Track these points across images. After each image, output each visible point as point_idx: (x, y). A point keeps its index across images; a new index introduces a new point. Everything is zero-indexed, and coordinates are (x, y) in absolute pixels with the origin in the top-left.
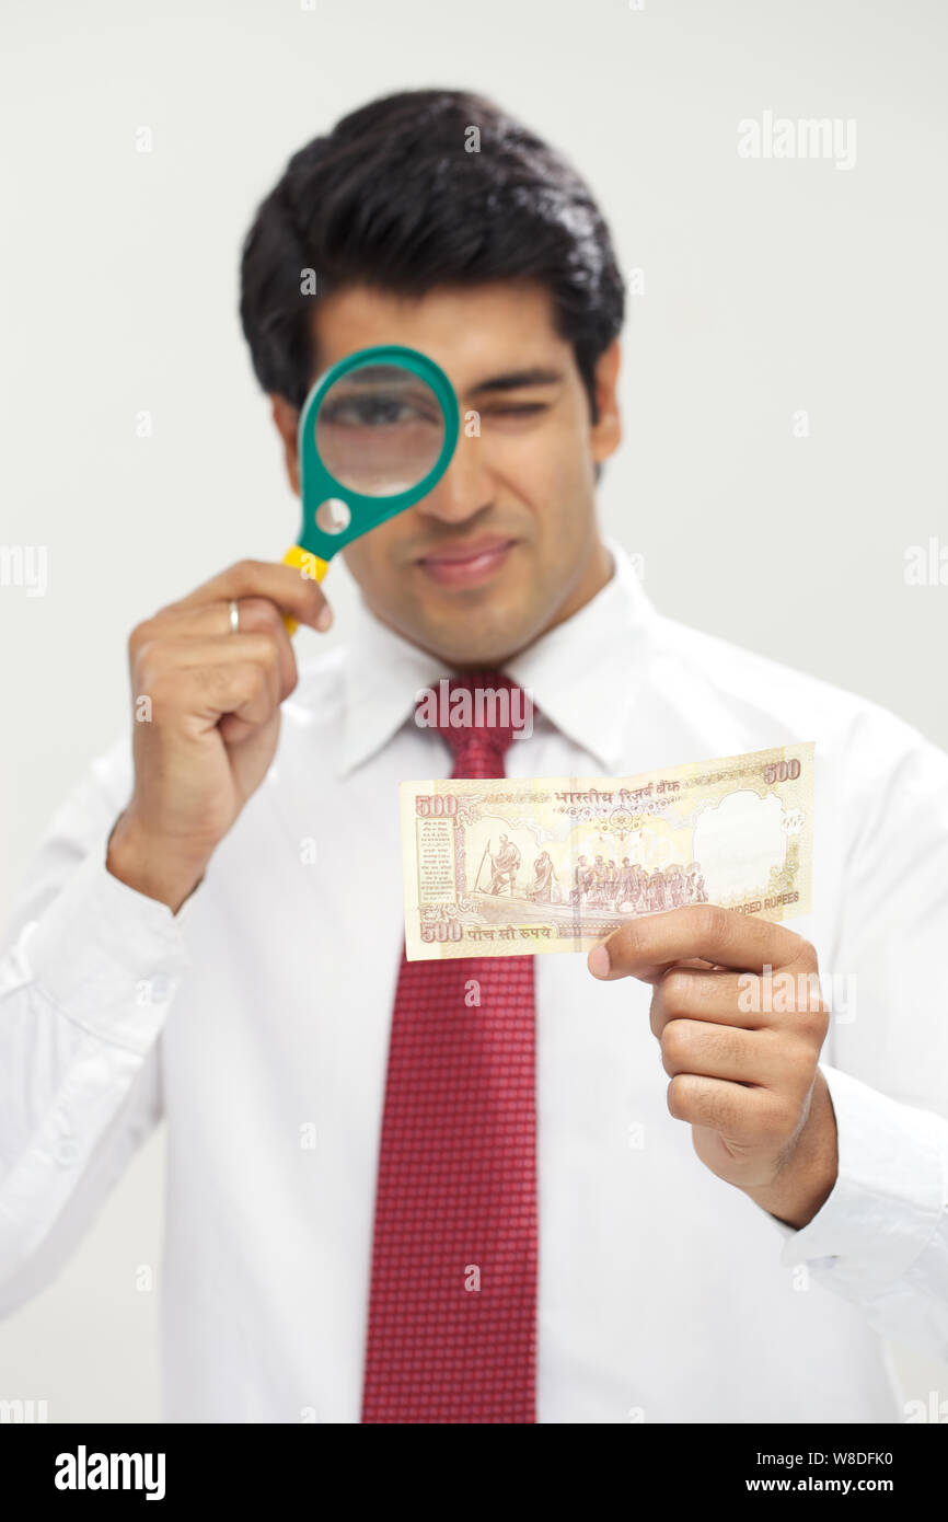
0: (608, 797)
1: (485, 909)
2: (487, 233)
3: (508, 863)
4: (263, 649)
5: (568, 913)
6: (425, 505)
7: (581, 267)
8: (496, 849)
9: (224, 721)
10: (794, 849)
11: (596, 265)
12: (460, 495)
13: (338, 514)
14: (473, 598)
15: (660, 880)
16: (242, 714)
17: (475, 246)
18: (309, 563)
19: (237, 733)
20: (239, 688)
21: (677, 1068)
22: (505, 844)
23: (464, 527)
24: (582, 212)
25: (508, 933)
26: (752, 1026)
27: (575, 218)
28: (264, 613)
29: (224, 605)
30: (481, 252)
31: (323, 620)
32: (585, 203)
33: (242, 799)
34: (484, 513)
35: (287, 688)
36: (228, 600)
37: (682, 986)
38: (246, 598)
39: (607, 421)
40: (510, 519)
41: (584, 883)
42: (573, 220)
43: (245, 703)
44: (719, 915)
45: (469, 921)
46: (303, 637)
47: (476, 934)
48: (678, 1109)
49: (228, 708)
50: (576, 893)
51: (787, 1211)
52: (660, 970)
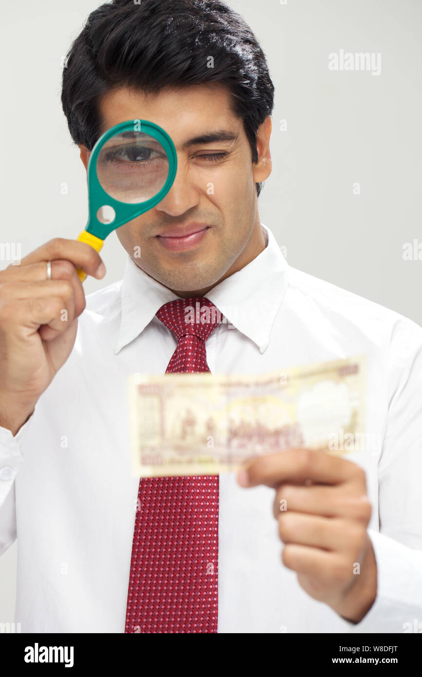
0: (247, 385)
1: (179, 449)
2: (193, 58)
3: (190, 422)
4: (64, 289)
5: (223, 451)
6: (159, 208)
7: (246, 77)
8: (183, 415)
9: (42, 329)
10: (355, 415)
11: (255, 76)
12: (178, 203)
13: (108, 214)
14: (186, 257)
15: (277, 433)
16: (51, 325)
17: (186, 64)
18: (92, 240)
19: (49, 335)
20: (49, 311)
21: (286, 540)
22: (189, 411)
23: (181, 218)
24: (248, 47)
25: (190, 462)
26: (329, 516)
27: (243, 50)
28: (66, 269)
29: (43, 264)
30: (190, 68)
31: (99, 272)
32: (251, 42)
33: (53, 371)
34: (192, 211)
35: (78, 310)
36: (47, 261)
37: (291, 494)
38: (56, 260)
39: (263, 161)
40: (206, 215)
41: (233, 434)
42: (242, 51)
43: (53, 320)
44: (312, 454)
45: (168, 454)
46: (89, 282)
47: (173, 462)
48: (287, 563)
49: (44, 322)
50: (229, 441)
51: (350, 614)
52: (279, 483)
